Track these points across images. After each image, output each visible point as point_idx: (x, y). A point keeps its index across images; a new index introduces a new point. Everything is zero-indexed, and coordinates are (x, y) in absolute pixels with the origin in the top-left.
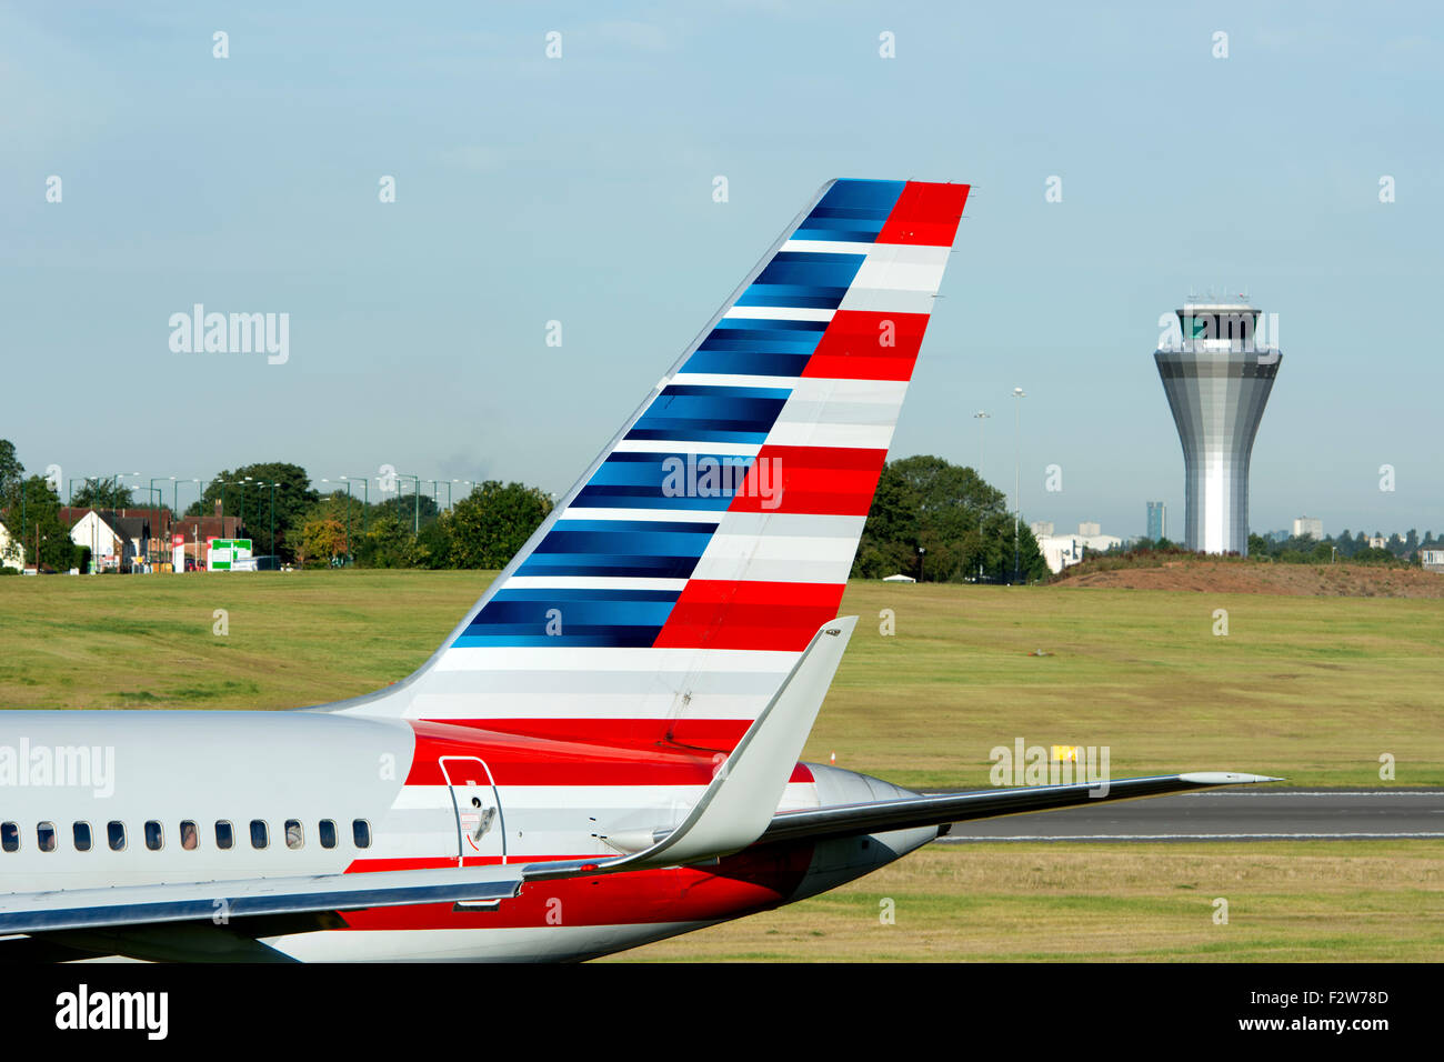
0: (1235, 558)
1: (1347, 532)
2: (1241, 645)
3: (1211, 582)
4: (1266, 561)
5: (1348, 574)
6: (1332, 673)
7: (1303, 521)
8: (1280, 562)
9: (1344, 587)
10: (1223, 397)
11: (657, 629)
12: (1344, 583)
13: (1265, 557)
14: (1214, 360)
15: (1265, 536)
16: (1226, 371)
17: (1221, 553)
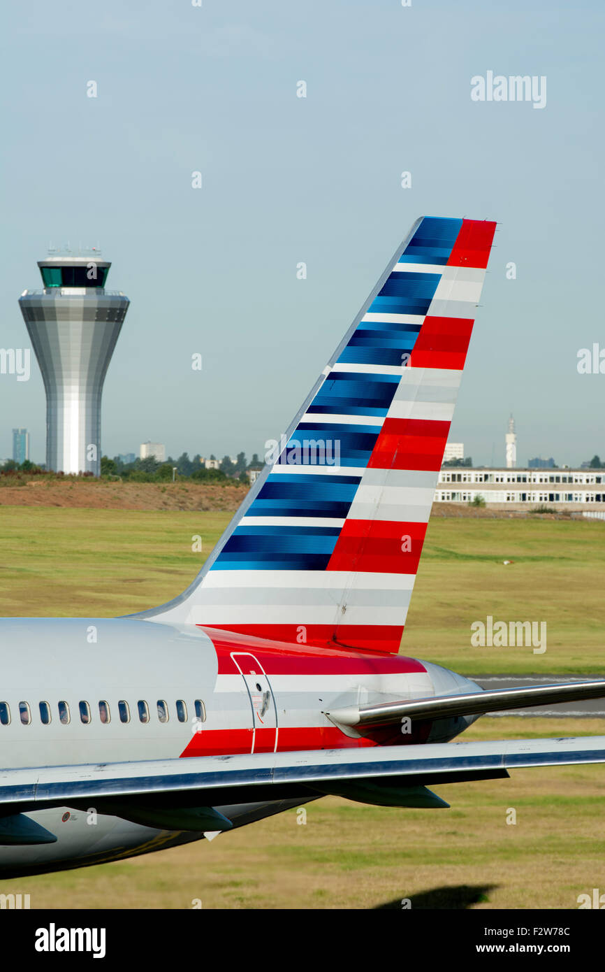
0: (89, 477)
1: (185, 454)
2: (94, 553)
3: (68, 499)
4: (116, 480)
5: (187, 491)
6: (172, 577)
7: (148, 445)
8: (128, 481)
9: (182, 502)
10: (79, 338)
11: (328, 556)
12: (182, 499)
13: (116, 476)
14: (71, 305)
15: (115, 458)
16: (81, 316)
17: (77, 474)
